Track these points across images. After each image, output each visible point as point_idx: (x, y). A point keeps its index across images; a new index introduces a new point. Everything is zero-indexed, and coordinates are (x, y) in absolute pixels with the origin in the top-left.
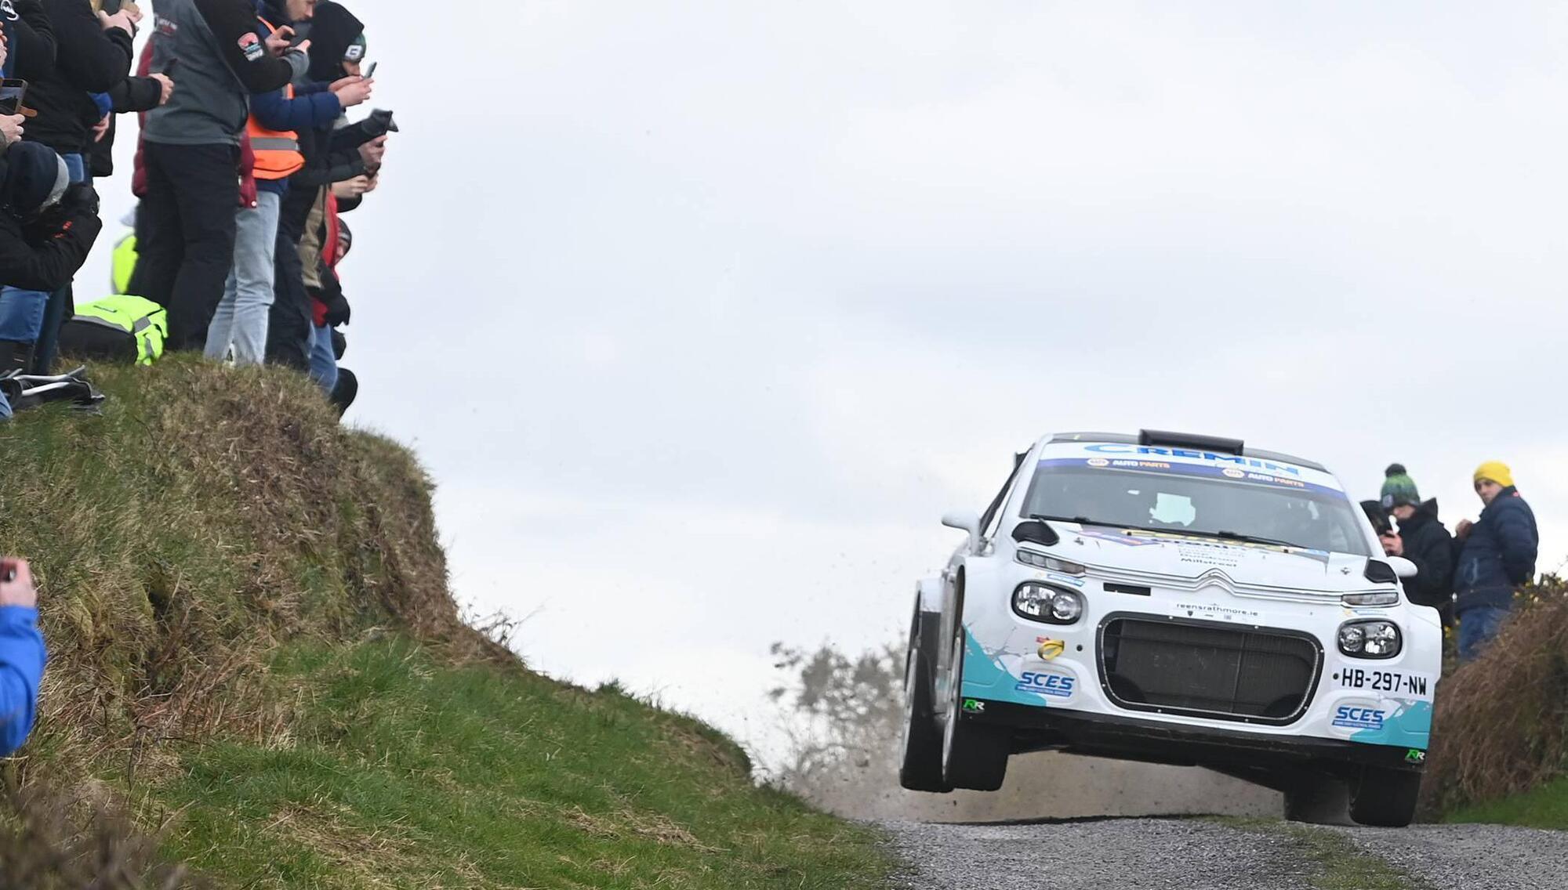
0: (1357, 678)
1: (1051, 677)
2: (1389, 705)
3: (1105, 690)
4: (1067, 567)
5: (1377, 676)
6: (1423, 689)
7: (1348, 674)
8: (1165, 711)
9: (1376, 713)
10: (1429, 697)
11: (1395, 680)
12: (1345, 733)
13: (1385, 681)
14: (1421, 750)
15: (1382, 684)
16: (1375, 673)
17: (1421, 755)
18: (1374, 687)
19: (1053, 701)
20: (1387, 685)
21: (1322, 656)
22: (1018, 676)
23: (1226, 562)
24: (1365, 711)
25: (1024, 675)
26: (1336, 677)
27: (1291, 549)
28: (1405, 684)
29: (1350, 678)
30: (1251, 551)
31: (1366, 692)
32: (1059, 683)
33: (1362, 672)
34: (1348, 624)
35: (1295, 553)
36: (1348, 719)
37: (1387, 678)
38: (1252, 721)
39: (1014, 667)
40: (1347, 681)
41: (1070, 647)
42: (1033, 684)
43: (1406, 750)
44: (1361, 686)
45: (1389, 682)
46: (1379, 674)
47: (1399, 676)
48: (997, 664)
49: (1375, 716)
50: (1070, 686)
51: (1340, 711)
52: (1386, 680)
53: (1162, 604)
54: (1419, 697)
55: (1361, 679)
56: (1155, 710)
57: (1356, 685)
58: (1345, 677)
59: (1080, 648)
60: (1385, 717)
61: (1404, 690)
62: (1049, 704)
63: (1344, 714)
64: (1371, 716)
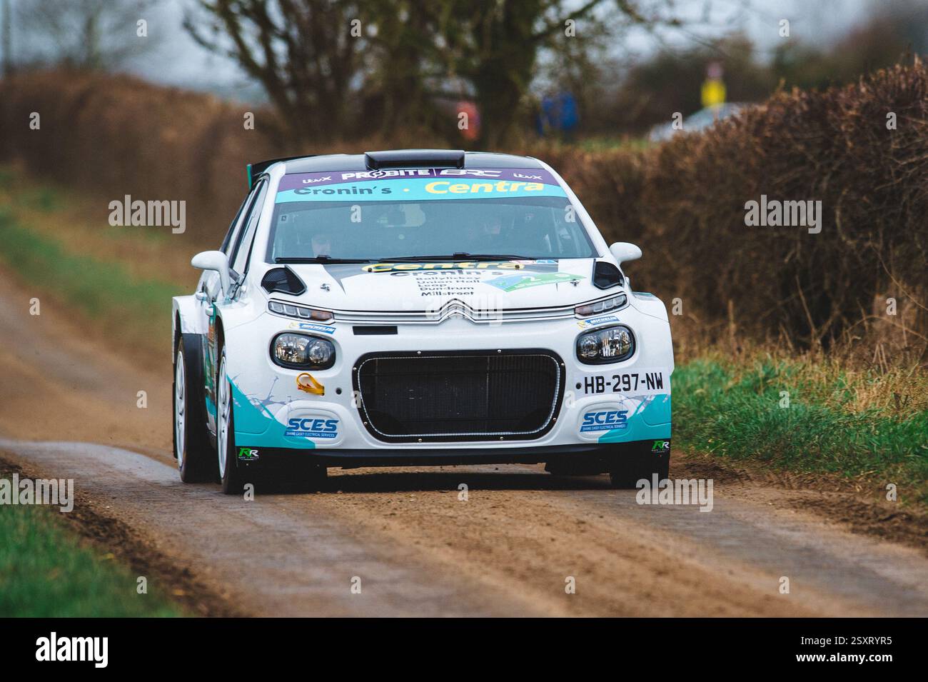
0: (598, 385)
1: (316, 421)
2: (631, 404)
3: (368, 427)
4: (317, 315)
5: (617, 379)
6: (660, 383)
7: (589, 382)
8: (425, 440)
9: (620, 414)
10: (667, 390)
11: (633, 380)
12: (594, 437)
13: (624, 383)
14: (666, 440)
15: (621, 386)
16: (614, 377)
17: (665, 444)
18: (615, 390)
19: (320, 443)
20: (627, 386)
21: (563, 370)
22: (286, 424)
23: (463, 291)
24: (609, 413)
25: (291, 421)
26: (578, 386)
27: (522, 263)
28: (643, 382)
29: (592, 385)
30: (485, 272)
31: (608, 396)
32: (324, 426)
33: (602, 378)
34: (583, 334)
35: (527, 267)
36: (595, 423)
37: (626, 379)
38: (507, 438)
39: (281, 414)
40: (589, 389)
41: (330, 391)
42: (300, 429)
43: (651, 442)
44: (602, 391)
45: (628, 383)
46: (618, 377)
47: (636, 376)
48: (265, 414)
49: (619, 416)
50: (335, 428)
51: (586, 416)
52: (625, 381)
53: (409, 340)
54: (657, 391)
55: (602, 384)
56: (415, 440)
57: (598, 391)
58: (587, 385)
59: (339, 391)
60: (628, 416)
61: (643, 388)
62: (317, 446)
63: (590, 419)
64: (616, 418)
